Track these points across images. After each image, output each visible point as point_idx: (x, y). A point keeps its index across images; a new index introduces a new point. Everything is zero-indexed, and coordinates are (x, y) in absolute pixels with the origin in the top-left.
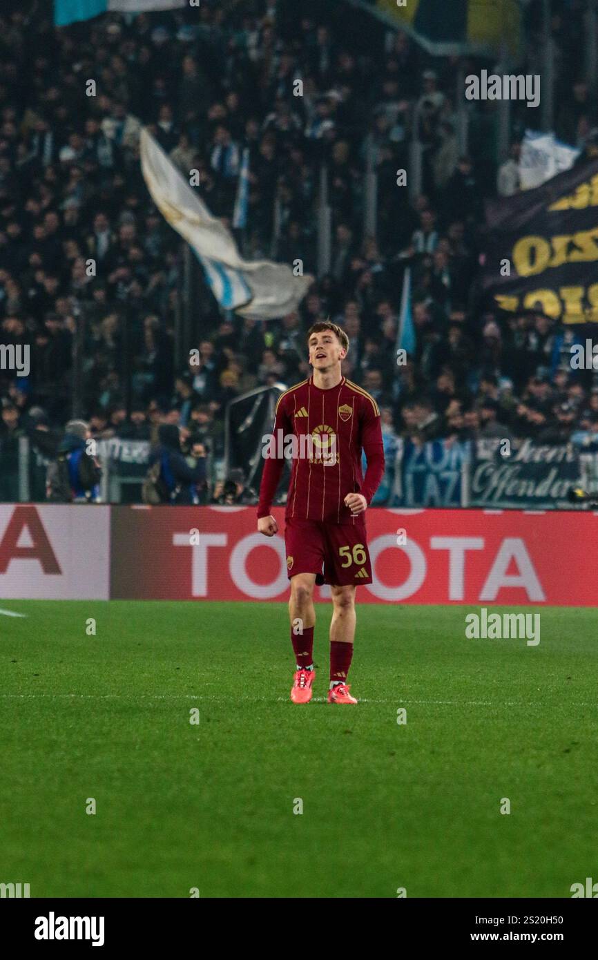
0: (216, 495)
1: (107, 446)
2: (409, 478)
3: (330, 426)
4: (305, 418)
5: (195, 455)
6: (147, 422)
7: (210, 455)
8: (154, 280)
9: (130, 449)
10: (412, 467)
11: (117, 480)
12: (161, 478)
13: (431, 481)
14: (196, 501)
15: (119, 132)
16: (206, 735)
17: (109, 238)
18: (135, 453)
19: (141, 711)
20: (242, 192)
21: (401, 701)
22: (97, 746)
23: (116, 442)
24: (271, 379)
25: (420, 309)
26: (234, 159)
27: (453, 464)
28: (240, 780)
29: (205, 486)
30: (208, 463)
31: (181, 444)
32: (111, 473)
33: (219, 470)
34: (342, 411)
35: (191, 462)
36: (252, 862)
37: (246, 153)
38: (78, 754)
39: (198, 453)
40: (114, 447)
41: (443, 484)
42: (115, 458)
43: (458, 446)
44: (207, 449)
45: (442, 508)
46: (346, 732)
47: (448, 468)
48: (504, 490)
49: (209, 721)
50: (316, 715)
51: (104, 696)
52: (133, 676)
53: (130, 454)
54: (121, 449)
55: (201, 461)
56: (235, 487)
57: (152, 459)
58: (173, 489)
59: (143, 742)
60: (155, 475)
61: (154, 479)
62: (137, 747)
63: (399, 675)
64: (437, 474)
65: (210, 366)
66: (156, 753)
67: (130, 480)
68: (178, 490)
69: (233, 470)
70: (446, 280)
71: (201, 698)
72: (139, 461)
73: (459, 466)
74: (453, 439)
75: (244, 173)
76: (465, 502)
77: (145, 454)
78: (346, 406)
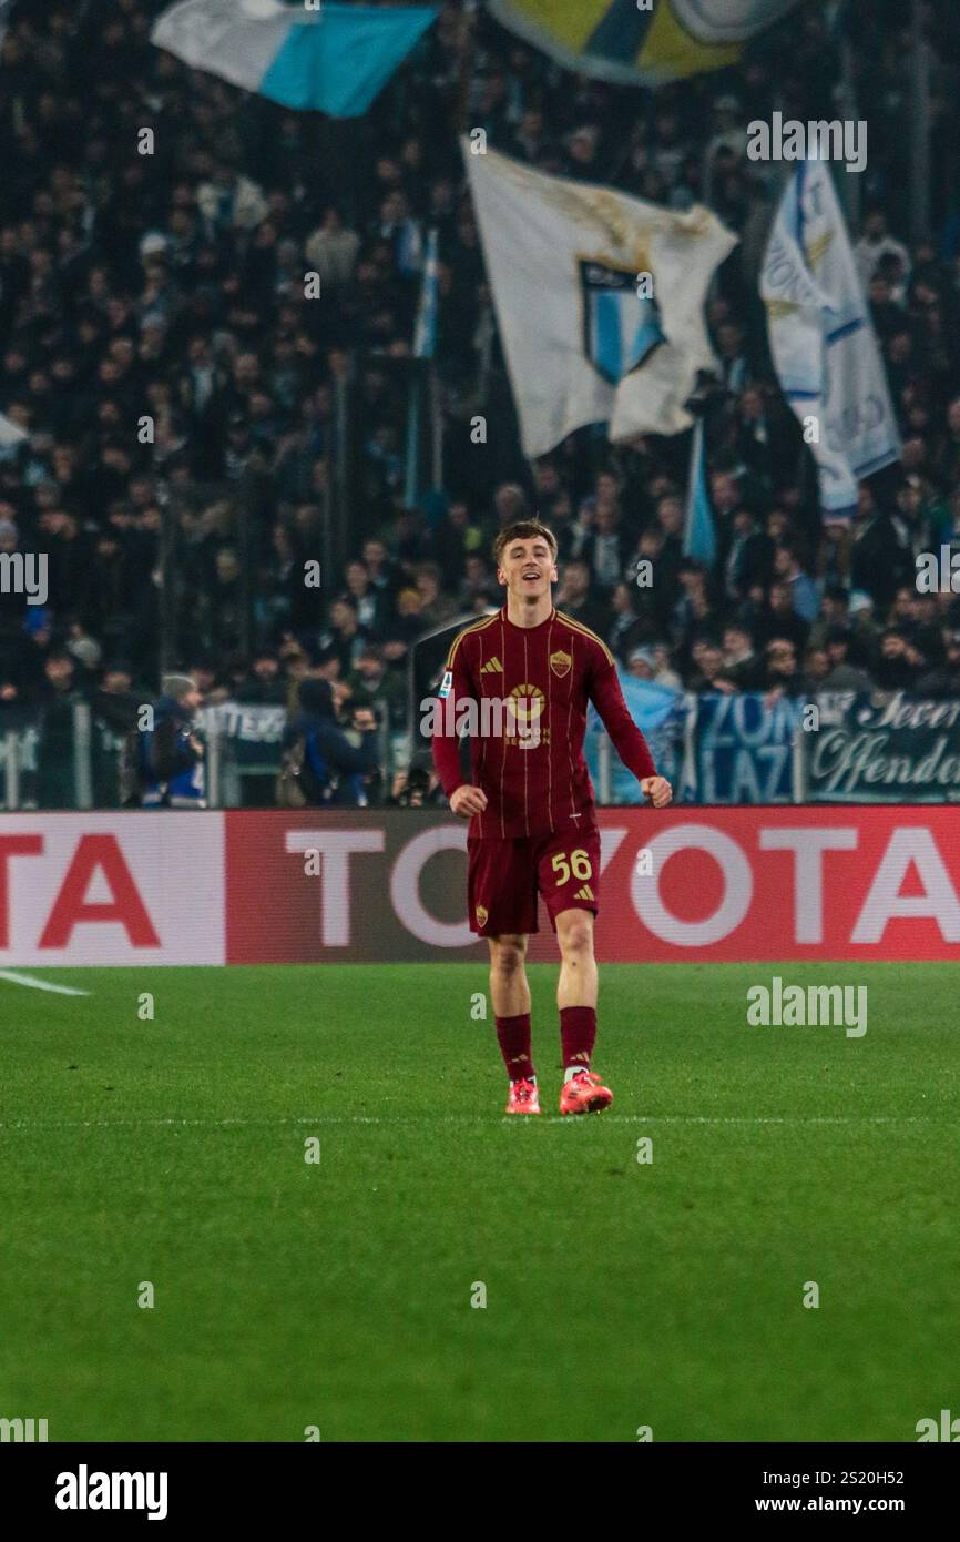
0: (396, 790)
1: (217, 716)
2: (708, 757)
3: (536, 685)
4: (497, 674)
5: (359, 727)
6: (282, 674)
7: (384, 726)
8: (285, 445)
9: (255, 719)
10: (712, 739)
11: (235, 770)
12: (307, 765)
13: (743, 763)
14: (363, 802)
15: (225, 206)
16: (386, 1182)
17: (214, 377)
18: (263, 726)
19: (280, 1145)
20: (428, 300)
21: (702, 1120)
22: (212, 1204)
23: (232, 709)
24: (480, 602)
25: (721, 483)
26: (414, 243)
27: (779, 734)
28: (444, 1254)
29: (377, 777)
30: (381, 740)
31: (337, 709)
32: (224, 759)
33: (398, 750)
34: (555, 662)
35: (354, 739)
36: (465, 1387)
37: (433, 236)
38: (179, 1214)
39: (365, 723)
40: (228, 717)
41: (762, 767)
42: (230, 735)
43: (785, 704)
44: (378, 717)
45: (764, 805)
46: (614, 1172)
47: (770, 741)
48: (862, 773)
49: (390, 1157)
50: (565, 1145)
51: (220, 1120)
52: (266, 1087)
53: (254, 728)
54: (240, 719)
55: (368, 736)
56: (426, 778)
57: (290, 735)
58: (327, 783)
59: (285, 1194)
60: (296, 761)
61: (296, 770)
62: (276, 1204)
63: (698, 1077)
64: (753, 751)
65: (381, 582)
66: (306, 1213)
67: (255, 770)
68: (334, 785)
69: (422, 751)
70: (761, 435)
71: (377, 1121)
72: (270, 738)
73: (788, 736)
74: (777, 692)
75: (431, 268)
76: (799, 795)
77: (279, 727)
78: (560, 654)
